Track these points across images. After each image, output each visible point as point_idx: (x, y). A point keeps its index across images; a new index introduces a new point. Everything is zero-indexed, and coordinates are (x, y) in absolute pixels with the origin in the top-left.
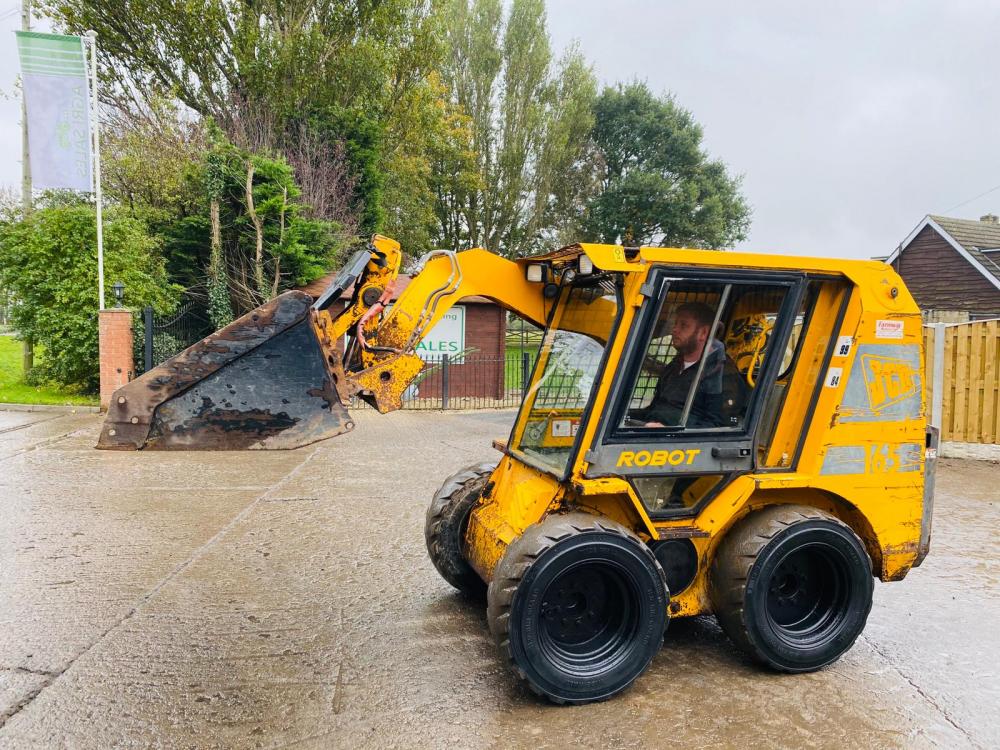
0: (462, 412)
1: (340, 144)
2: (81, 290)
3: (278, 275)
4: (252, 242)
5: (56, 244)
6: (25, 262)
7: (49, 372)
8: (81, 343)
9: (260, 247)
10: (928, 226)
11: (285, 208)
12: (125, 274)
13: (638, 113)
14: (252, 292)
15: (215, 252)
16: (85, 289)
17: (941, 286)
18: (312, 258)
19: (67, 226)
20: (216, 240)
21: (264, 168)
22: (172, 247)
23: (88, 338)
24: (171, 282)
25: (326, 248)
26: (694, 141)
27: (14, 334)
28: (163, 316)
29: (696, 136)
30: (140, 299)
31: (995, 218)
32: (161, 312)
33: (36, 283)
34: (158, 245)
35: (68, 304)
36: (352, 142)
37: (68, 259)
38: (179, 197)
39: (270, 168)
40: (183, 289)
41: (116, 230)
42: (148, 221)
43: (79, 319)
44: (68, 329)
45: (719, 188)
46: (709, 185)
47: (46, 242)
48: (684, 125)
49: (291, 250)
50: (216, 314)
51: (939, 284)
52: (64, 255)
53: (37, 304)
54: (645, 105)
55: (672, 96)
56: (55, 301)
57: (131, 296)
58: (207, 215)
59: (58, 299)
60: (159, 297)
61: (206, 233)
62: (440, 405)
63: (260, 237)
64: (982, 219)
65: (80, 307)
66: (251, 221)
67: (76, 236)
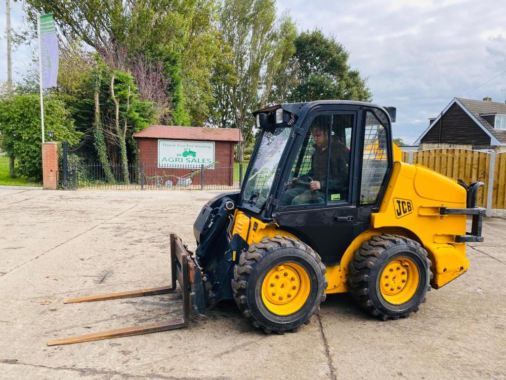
0: (210, 191)
1: (161, 63)
2: (34, 134)
3: (126, 126)
4: (114, 111)
5: (22, 112)
6: (8, 120)
7: (21, 172)
8: (35, 158)
9: (117, 114)
10: (455, 103)
11: (129, 95)
12: (55, 126)
13: (317, 45)
14: (114, 135)
15: (97, 116)
16: (36, 133)
17: (461, 133)
18: (142, 119)
19: (27, 104)
20: (97, 110)
21: (119, 76)
22: (77, 113)
23: (38, 156)
24: (77, 130)
25: (150, 114)
26: (344, 59)
27: (4, 154)
28: (73, 146)
29: (345, 57)
30: (62, 138)
31: (490, 99)
32: (72, 144)
33: (13, 130)
34: (70, 113)
35: (28, 140)
36: (167, 63)
37: (28, 119)
38: (80, 90)
39: (123, 76)
40: (82, 133)
41: (50, 106)
42: (65, 101)
43: (33, 147)
44: (28, 152)
45: (356, 83)
46: (351, 82)
47: (18, 111)
48: (340, 51)
49: (131, 115)
50: (98, 145)
51: (459, 132)
52: (26, 117)
53: (14, 140)
54: (320, 41)
55: (334, 37)
56: (22, 139)
57: (57, 137)
58: (93, 98)
59: (23, 138)
60: (70, 137)
61: (92, 107)
62: (200, 188)
63: (118, 109)
64: (484, 99)
65: (34, 141)
66: (113, 102)
67: (32, 109)
